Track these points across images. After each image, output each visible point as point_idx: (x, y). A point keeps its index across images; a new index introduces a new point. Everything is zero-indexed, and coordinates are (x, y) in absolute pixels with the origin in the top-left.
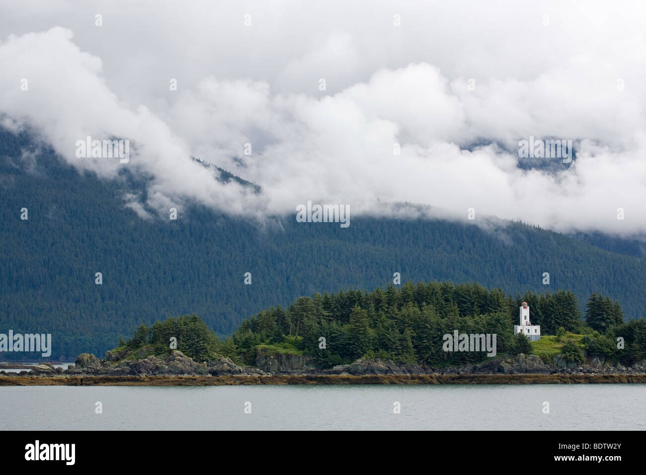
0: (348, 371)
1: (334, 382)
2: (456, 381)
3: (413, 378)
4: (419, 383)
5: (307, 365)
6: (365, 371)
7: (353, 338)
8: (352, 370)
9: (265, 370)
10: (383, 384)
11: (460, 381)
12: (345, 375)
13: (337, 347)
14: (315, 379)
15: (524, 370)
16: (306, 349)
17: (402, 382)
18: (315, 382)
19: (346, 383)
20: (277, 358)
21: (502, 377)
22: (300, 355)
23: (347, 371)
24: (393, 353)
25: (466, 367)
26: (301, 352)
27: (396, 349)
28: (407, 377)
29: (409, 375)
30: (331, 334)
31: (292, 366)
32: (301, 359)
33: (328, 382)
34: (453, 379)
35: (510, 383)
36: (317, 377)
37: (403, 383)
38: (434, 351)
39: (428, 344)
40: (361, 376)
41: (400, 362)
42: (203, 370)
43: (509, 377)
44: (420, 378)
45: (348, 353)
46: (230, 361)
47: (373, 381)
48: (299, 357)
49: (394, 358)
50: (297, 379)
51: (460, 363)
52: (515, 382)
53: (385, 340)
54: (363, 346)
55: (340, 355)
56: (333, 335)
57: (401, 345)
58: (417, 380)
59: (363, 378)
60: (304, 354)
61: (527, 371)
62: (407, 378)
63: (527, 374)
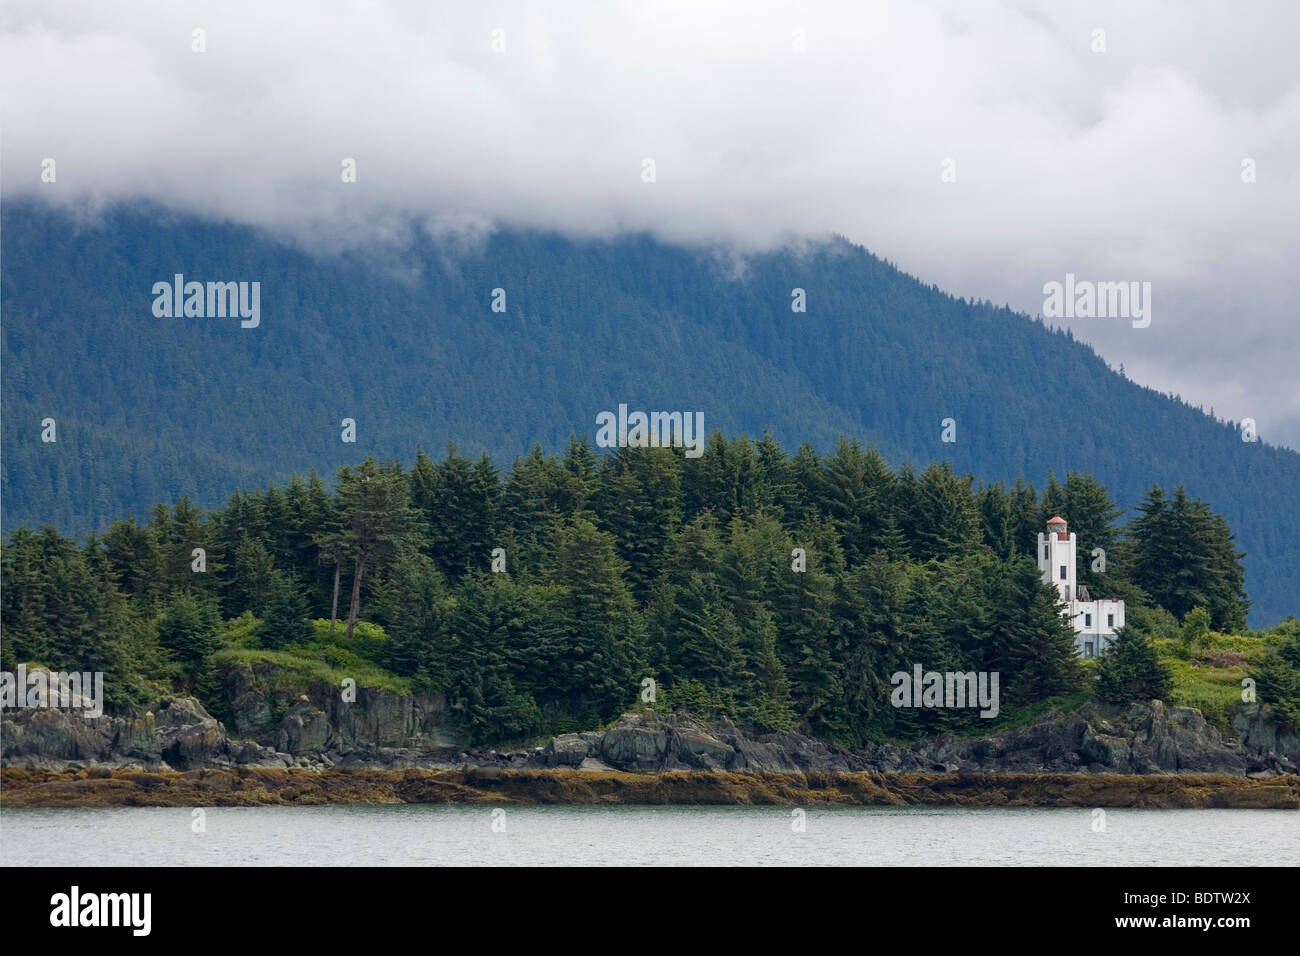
0: (601, 753)
1: (569, 795)
2: (952, 796)
3: (815, 784)
4: (844, 801)
5: (424, 730)
6: (661, 758)
7: (579, 634)
8: (615, 751)
9: (284, 745)
10: (734, 803)
11: (968, 794)
12: (593, 768)
13: (531, 665)
14: (496, 783)
15: (1171, 758)
16: (422, 669)
17: (790, 796)
18: (498, 795)
19: (610, 797)
20: (319, 703)
21: (1118, 785)
22: (403, 692)
23: (596, 756)
24: (728, 691)
25: (942, 745)
26: (407, 681)
27: (734, 678)
28: (798, 778)
29: (798, 772)
30: (506, 619)
31: (377, 733)
32: (408, 707)
33: (551, 797)
34: (938, 787)
35: (1142, 803)
36: (505, 778)
37: (791, 802)
38: (836, 687)
39: (816, 662)
40: (652, 777)
41: (755, 724)
42: (145, 746)
43: (1140, 784)
44: (843, 785)
45: (565, 689)
46: (200, 712)
47: (701, 794)
48: (402, 700)
49: (734, 710)
50: (432, 784)
51: (916, 730)
52: (1157, 800)
53: (687, 644)
54: (623, 663)
55: (537, 695)
56: (517, 622)
57: (751, 665)
58: (833, 792)
59: (667, 780)
60: (419, 690)
61: (1179, 765)
62: (796, 783)
63: (1186, 774)
